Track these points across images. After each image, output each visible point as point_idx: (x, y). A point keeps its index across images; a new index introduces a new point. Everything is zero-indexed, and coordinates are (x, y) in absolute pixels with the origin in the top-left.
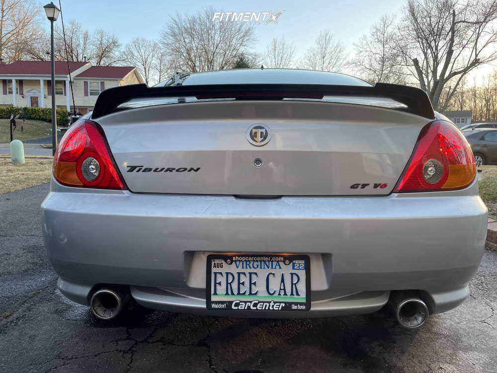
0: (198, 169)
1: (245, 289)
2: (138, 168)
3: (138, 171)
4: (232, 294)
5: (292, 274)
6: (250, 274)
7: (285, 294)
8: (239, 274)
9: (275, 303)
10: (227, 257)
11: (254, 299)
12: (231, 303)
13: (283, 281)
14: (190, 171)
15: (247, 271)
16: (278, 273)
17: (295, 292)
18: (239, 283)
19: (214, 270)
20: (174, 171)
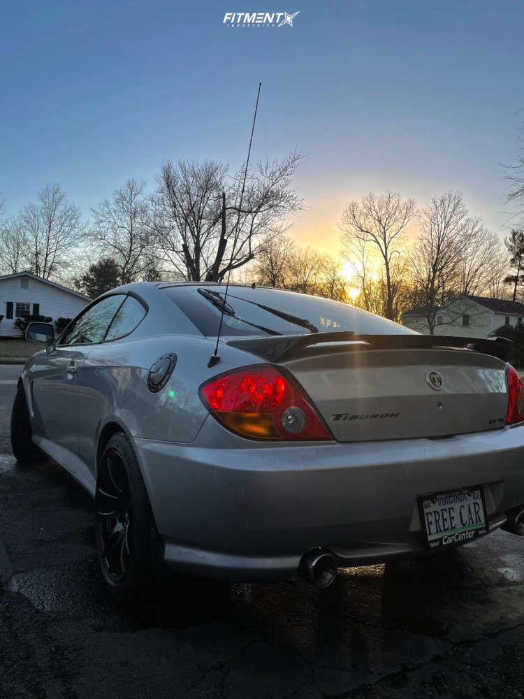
0: (398, 414)
1: (447, 524)
2: (343, 417)
3: (345, 419)
4: (441, 531)
5: (474, 503)
6: (449, 509)
7: (473, 523)
8: (442, 510)
9: (469, 531)
10: (433, 497)
11: (456, 532)
12: (441, 539)
13: (470, 511)
14: (391, 416)
15: (447, 507)
16: (466, 503)
17: (478, 520)
18: (443, 519)
19: (426, 511)
20: (378, 418)
